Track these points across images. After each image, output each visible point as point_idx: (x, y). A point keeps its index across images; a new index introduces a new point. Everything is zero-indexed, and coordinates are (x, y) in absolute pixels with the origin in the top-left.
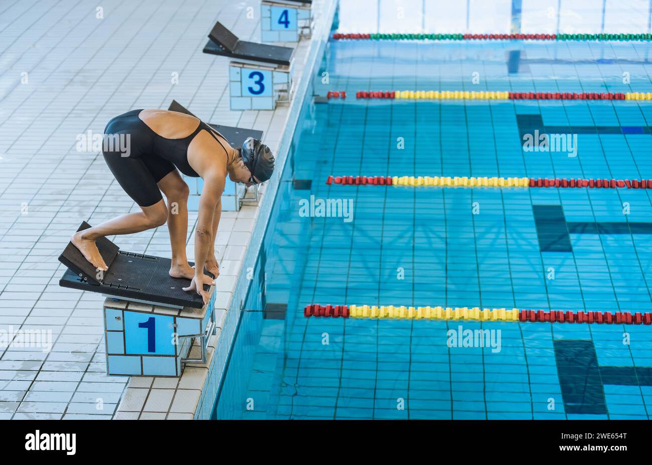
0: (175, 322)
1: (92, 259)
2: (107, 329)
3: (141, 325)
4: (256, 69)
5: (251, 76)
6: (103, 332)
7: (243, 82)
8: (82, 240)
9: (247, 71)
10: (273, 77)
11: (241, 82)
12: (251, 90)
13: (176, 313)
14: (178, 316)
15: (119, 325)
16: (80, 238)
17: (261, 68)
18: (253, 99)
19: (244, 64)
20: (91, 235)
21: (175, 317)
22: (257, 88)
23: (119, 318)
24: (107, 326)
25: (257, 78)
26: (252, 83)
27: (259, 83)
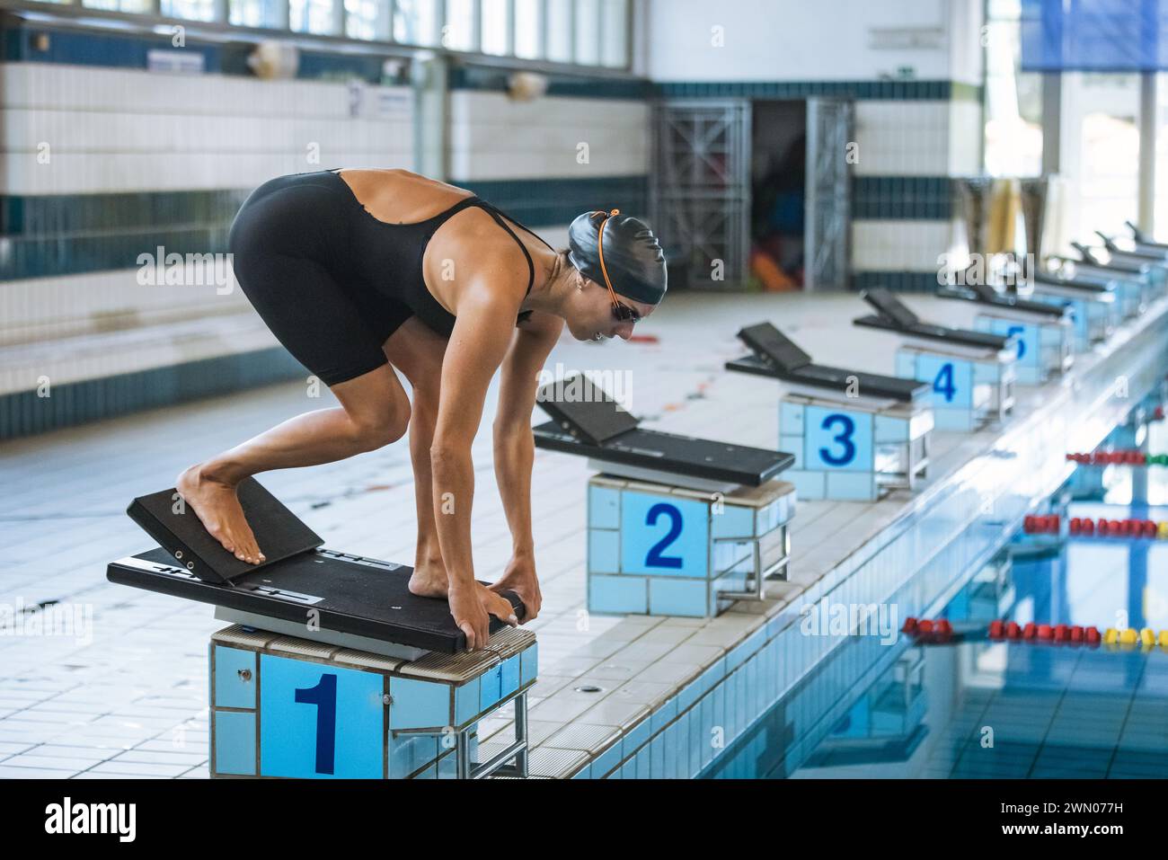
0: (386, 691)
1: (222, 530)
2: (218, 704)
3: (302, 696)
4: (839, 410)
5: (828, 423)
6: (206, 712)
7: (809, 435)
8: (201, 484)
9: (818, 413)
10: (874, 428)
11: (804, 435)
12: (825, 454)
13: (390, 666)
14: (396, 673)
15: (244, 693)
16: (198, 479)
17: (848, 407)
18: (832, 476)
19: (811, 398)
20: (222, 468)
21: (387, 674)
22: (838, 451)
23: (247, 674)
24: (218, 695)
25: (839, 428)
26: (828, 439)
27: (844, 439)
